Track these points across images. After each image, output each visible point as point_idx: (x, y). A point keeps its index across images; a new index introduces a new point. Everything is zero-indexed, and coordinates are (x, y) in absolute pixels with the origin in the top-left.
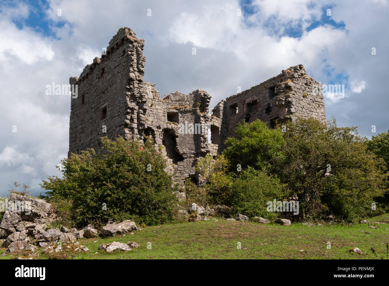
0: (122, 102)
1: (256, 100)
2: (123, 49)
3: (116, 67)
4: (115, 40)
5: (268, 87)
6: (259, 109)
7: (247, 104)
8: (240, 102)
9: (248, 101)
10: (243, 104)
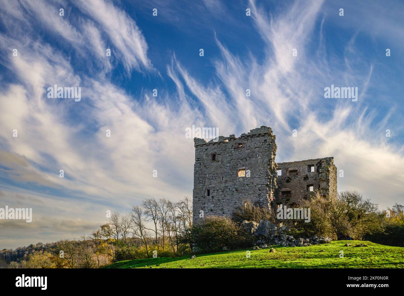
0: (263, 171)
1: (297, 170)
2: (265, 139)
3: (255, 148)
4: (258, 131)
5: (307, 164)
6: (299, 177)
7: (289, 171)
8: (284, 168)
9: (290, 169)
10: (286, 170)
